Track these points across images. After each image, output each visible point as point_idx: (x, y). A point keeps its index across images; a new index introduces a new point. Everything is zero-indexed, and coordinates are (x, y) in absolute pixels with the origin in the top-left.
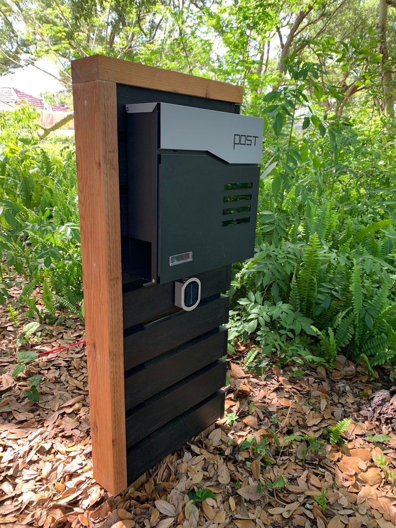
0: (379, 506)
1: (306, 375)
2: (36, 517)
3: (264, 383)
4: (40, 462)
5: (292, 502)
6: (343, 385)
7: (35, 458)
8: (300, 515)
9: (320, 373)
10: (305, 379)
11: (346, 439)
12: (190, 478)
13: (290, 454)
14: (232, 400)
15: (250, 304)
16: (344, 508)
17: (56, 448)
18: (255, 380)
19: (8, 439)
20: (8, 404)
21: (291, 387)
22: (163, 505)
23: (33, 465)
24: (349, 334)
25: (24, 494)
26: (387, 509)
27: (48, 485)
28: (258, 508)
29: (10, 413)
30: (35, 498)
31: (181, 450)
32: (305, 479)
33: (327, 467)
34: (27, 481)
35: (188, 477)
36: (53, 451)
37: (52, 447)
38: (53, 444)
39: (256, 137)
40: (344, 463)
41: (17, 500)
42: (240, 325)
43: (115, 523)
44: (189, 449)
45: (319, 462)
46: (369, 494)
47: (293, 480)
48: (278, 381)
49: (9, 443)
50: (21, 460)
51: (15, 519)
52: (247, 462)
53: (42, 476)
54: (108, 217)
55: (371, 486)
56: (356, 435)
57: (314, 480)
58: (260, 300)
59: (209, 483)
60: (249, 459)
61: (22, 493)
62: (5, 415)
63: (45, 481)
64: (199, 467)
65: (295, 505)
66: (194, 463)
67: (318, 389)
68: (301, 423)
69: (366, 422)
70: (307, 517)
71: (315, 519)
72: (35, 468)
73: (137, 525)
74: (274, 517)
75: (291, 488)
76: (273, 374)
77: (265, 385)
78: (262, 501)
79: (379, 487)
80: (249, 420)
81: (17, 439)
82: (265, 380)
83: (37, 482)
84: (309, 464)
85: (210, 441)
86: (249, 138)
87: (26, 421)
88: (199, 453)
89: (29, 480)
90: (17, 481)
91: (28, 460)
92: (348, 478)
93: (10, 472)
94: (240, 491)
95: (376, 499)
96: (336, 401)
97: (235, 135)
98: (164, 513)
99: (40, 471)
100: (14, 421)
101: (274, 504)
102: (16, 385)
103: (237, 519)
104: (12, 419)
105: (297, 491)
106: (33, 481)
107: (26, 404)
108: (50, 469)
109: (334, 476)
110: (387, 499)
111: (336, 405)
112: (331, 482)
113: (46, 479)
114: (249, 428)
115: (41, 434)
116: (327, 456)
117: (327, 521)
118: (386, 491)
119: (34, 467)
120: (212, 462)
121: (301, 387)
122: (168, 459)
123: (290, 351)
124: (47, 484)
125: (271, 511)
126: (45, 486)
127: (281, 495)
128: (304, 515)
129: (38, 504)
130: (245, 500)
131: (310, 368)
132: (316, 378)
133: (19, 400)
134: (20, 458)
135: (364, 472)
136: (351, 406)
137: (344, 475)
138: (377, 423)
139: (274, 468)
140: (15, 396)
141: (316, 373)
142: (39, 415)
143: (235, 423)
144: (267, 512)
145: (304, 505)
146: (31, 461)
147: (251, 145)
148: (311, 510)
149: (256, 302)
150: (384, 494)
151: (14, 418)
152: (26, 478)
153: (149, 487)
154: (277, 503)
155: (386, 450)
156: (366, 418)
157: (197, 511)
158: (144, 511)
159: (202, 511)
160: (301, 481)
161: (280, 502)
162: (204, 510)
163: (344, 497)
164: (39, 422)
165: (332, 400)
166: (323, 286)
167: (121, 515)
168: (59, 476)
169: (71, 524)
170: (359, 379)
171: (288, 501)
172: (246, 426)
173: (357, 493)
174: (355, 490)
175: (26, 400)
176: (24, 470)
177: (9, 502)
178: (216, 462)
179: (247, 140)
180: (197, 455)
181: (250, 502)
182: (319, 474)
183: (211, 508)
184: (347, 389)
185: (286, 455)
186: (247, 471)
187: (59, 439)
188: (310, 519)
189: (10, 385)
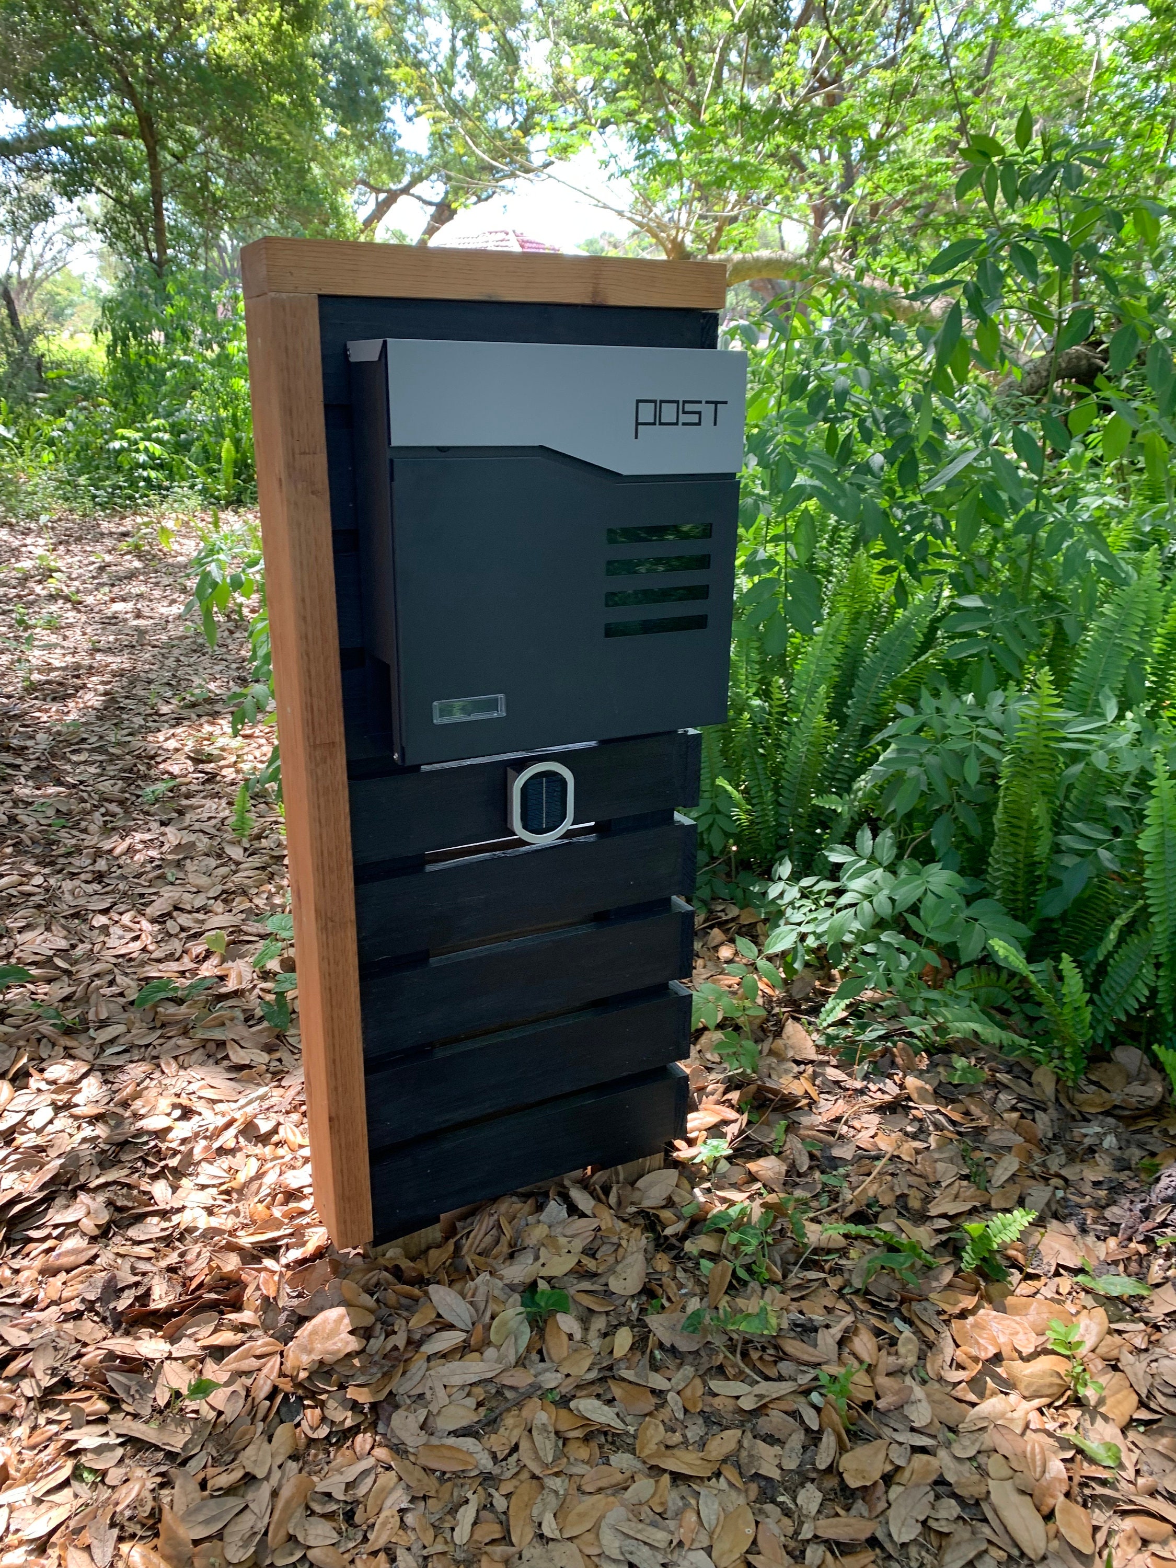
0: (1019, 1451)
1: (997, 1085)
2: (188, 1258)
3: (858, 1085)
4: (238, 1155)
5: (780, 1378)
6: (1098, 1129)
7: (231, 1144)
8: (786, 1413)
9: (1039, 1084)
10: (989, 1094)
11: (1021, 1270)
12: (541, 1261)
13: (836, 1270)
14: (732, 1106)
15: (855, 862)
16: (913, 1430)
17: (282, 1133)
18: (833, 1074)
19: (200, 1098)
20: (223, 1024)
21: (933, 1108)
22: (448, 1299)
23: (223, 1158)
24: (1139, 984)
25: (187, 1211)
26: (1038, 1463)
27: (240, 1205)
28: (688, 1370)
29: (221, 1044)
30: (204, 1222)
31: (546, 1195)
32: (839, 1336)
33: (918, 1322)
34: (203, 1187)
35: (537, 1258)
36: (275, 1139)
37: (275, 1131)
38: (279, 1124)
39: (716, 403)
40: (975, 1325)
41: (170, 1220)
42: (826, 919)
43: (332, 1306)
44: (565, 1197)
45: (902, 1303)
46: (1002, 1415)
47: (806, 1330)
48: (902, 1086)
49: (199, 1106)
50: (203, 1143)
51: (153, 1254)
52: (704, 1262)
53: (233, 1184)
54: (303, 600)
55: (1024, 1398)
56: (1059, 1265)
57: (864, 1344)
58: (887, 853)
59: (586, 1285)
60: (714, 1257)
61: (184, 1207)
62: (211, 1047)
63: (235, 1196)
64: (578, 1245)
65: (785, 1388)
66: (569, 1232)
67: (1016, 1129)
68: (915, 1203)
69: (1112, 1242)
70: (802, 1422)
71: (820, 1431)
72: (226, 1166)
73: (379, 1326)
74: (716, 1401)
75: (792, 1346)
76: (893, 1064)
77: (862, 1092)
78: (705, 1358)
79: (1049, 1406)
80: (767, 1167)
81: (214, 1102)
82: (866, 1077)
83: (221, 1193)
84: (874, 1304)
85: (638, 1193)
86: (688, 407)
87: (249, 1067)
88: (589, 1213)
89: (208, 1186)
90: (184, 1182)
91: (216, 1145)
92: (968, 1362)
93: (173, 1162)
94: (655, 1322)
95: (1018, 1431)
96: (1054, 1169)
97: (638, 401)
98: (449, 1317)
99: (233, 1172)
100: (226, 1063)
101: (730, 1371)
102: (255, 986)
103: (624, 1380)
104: (223, 1058)
105: (806, 1357)
106: (214, 1191)
107: (260, 1031)
108: (252, 1173)
109: (928, 1346)
110: (1051, 1441)
111: (1047, 1179)
112: (911, 1360)
113: (240, 1191)
114: (759, 1185)
115: (262, 1098)
116: (931, 1295)
117: (849, 1444)
118: (1062, 1420)
119: (225, 1162)
120: (615, 1240)
121: (967, 1113)
122: (505, 1206)
123: (920, 1001)
124: (238, 1201)
125: (716, 1385)
126: (233, 1206)
127: (755, 1355)
128: (795, 1414)
129: (203, 1235)
130: (661, 1346)
131: (1016, 1070)
132: (1020, 1099)
133: (249, 1018)
134: (205, 1138)
135: (1022, 1358)
136: (1087, 1188)
137: (958, 1352)
138: (1143, 1249)
139: (767, 1292)
140: (244, 1011)
141: (1031, 1084)
142: (280, 1060)
143: (724, 1166)
144: (705, 1384)
145: (806, 1393)
146: (221, 1148)
147: (699, 424)
148: (818, 1410)
149: (872, 858)
150: (1051, 1426)
151: (227, 1057)
152: (202, 1180)
153: (438, 1257)
154: (742, 1372)
155: (1126, 1321)
156: (1114, 1231)
157: (526, 1334)
158: (404, 1301)
159: (542, 1337)
160: (827, 1339)
161: (747, 1371)
162: (547, 1337)
163: (925, 1404)
164: (274, 1074)
165: (1044, 1164)
166: (1073, 832)
167: (348, 1296)
168: (265, 1191)
169: (246, 1286)
170: (1163, 1124)
171: (772, 1373)
172: (752, 1178)
173: (974, 1405)
174: (972, 1397)
175: (265, 1024)
176: (203, 1164)
177: (155, 1220)
178: (624, 1243)
179: (684, 412)
180: (583, 1215)
181: (673, 1351)
182: (885, 1333)
183: (565, 1338)
184: (1106, 1145)
185: (820, 1268)
186: (698, 1282)
187: (295, 1117)
188: (808, 1430)
189: (243, 986)
